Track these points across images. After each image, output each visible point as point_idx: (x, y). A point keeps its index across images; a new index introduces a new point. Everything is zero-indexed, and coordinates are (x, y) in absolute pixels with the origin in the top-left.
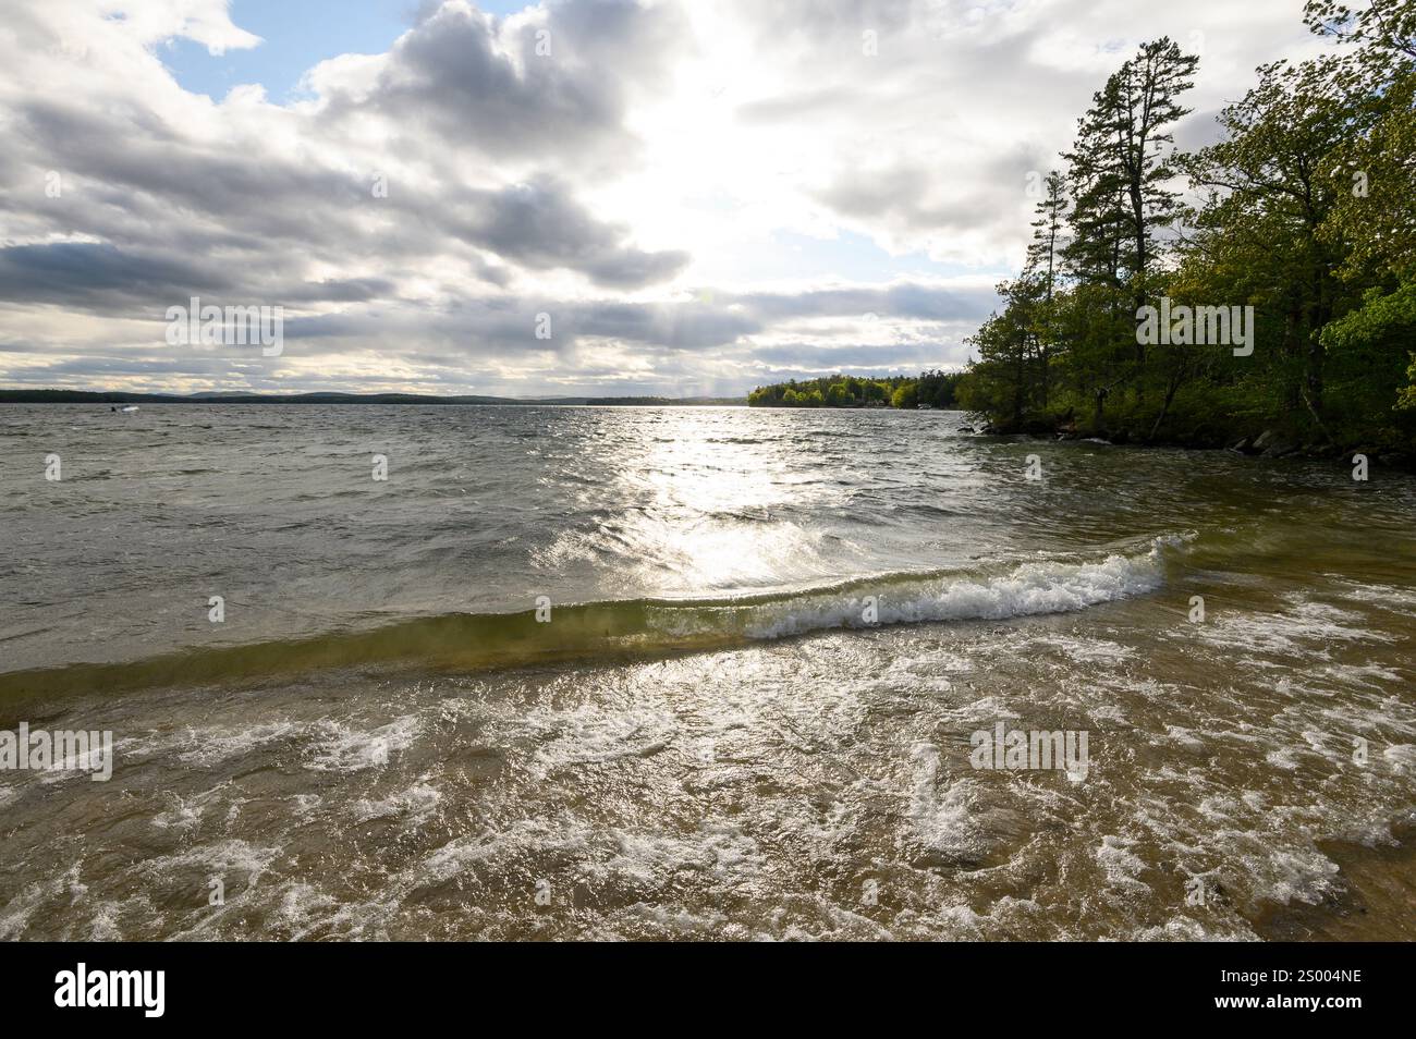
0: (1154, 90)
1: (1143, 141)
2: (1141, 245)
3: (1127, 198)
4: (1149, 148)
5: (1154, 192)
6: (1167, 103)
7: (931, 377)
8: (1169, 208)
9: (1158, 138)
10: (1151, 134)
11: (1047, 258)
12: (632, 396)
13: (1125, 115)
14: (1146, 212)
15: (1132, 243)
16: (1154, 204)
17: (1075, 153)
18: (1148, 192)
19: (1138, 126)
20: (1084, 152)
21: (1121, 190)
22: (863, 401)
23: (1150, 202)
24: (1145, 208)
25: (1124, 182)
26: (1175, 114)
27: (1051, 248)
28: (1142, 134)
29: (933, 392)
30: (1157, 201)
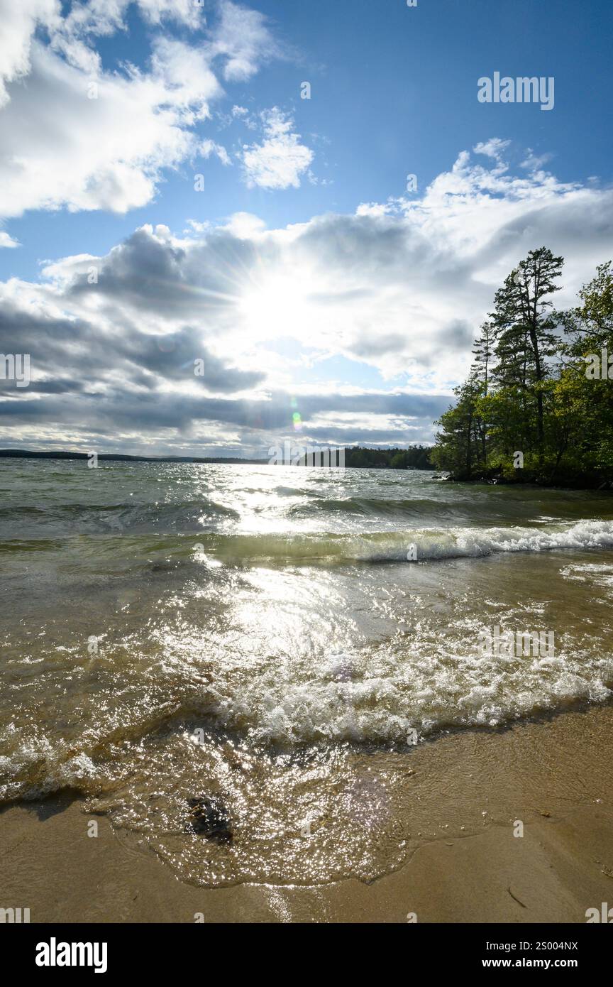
0: (539, 277)
1: (535, 306)
2: (538, 366)
3: (529, 338)
4: (539, 309)
5: (544, 335)
6: (546, 283)
7: (415, 449)
8: (553, 345)
9: (544, 303)
10: (540, 301)
11: (483, 373)
12: (223, 457)
13: (524, 290)
14: (540, 347)
15: (533, 365)
16: (544, 342)
17: (496, 313)
18: (541, 335)
19: (532, 296)
20: (502, 312)
21: (525, 334)
22: (372, 464)
23: (542, 340)
24: (539, 344)
25: (527, 329)
26: (552, 289)
27: (486, 368)
28: (535, 300)
29: (416, 459)
30: (546, 340)
